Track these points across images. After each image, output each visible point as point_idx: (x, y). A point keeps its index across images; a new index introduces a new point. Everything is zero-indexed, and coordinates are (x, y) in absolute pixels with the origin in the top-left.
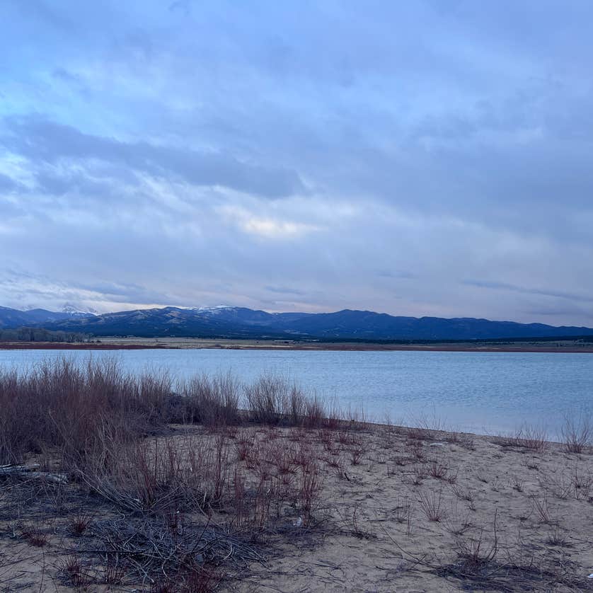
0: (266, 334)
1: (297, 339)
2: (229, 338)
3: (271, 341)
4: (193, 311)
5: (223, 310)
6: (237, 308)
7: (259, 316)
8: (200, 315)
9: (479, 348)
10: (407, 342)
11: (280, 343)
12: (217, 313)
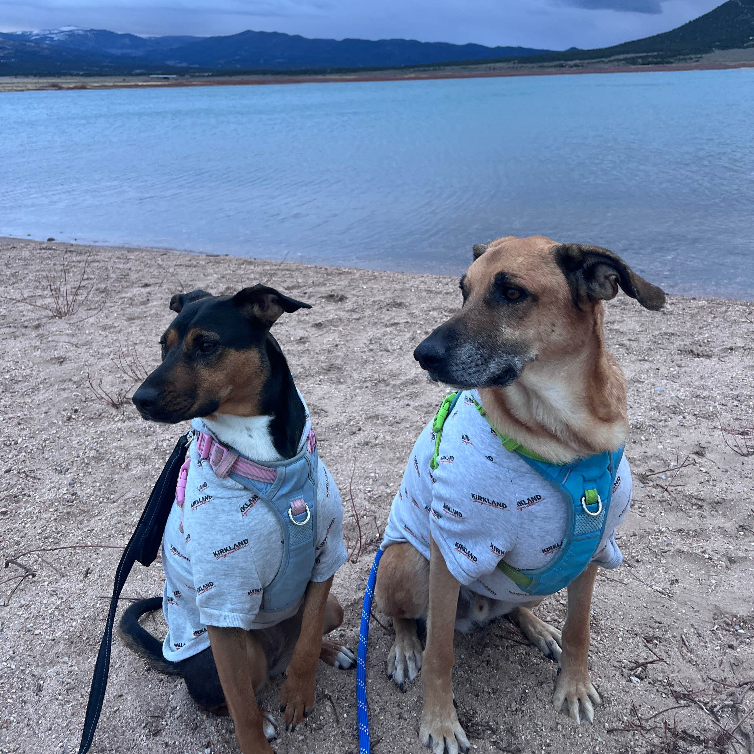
0: (139, 67)
1: (181, 72)
2: (82, 75)
3: (145, 78)
4: (23, 35)
5: (71, 34)
6: (92, 30)
7: (127, 41)
8: (36, 41)
9: (406, 76)
10: (323, 72)
11: (158, 79)
12: (62, 39)
